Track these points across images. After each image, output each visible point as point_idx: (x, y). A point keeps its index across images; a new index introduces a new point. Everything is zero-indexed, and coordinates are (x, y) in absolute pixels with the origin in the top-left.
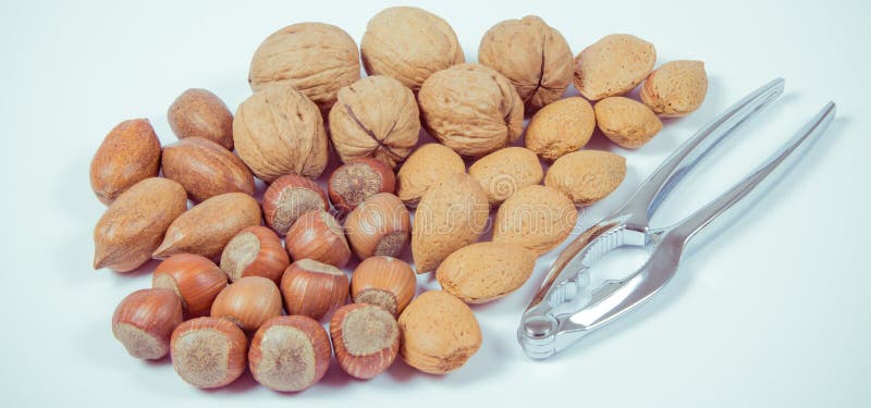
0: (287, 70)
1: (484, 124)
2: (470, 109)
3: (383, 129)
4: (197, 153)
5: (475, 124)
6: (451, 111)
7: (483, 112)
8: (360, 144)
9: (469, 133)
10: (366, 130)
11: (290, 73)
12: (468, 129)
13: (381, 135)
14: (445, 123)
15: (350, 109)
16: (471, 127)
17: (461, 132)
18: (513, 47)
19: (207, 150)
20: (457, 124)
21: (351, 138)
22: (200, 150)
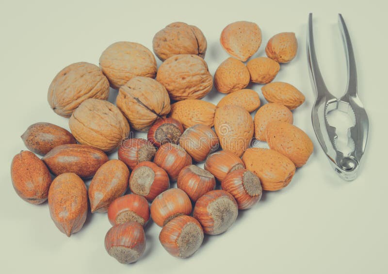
0: (80, 92)
1: (206, 80)
2: (198, 76)
3: (160, 107)
4: (72, 153)
5: (203, 82)
6: (189, 82)
7: (203, 74)
8: (149, 118)
9: (201, 88)
10: (150, 110)
11: (82, 93)
12: (201, 86)
13: (158, 111)
14: (187, 89)
15: (137, 99)
16: (202, 84)
17: (198, 89)
18: (181, 39)
19: (76, 149)
20: (194, 86)
21: (143, 116)
22: (71, 150)
